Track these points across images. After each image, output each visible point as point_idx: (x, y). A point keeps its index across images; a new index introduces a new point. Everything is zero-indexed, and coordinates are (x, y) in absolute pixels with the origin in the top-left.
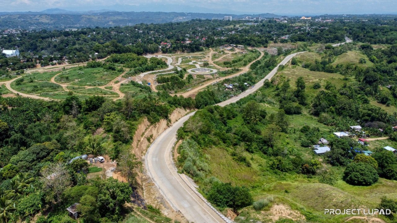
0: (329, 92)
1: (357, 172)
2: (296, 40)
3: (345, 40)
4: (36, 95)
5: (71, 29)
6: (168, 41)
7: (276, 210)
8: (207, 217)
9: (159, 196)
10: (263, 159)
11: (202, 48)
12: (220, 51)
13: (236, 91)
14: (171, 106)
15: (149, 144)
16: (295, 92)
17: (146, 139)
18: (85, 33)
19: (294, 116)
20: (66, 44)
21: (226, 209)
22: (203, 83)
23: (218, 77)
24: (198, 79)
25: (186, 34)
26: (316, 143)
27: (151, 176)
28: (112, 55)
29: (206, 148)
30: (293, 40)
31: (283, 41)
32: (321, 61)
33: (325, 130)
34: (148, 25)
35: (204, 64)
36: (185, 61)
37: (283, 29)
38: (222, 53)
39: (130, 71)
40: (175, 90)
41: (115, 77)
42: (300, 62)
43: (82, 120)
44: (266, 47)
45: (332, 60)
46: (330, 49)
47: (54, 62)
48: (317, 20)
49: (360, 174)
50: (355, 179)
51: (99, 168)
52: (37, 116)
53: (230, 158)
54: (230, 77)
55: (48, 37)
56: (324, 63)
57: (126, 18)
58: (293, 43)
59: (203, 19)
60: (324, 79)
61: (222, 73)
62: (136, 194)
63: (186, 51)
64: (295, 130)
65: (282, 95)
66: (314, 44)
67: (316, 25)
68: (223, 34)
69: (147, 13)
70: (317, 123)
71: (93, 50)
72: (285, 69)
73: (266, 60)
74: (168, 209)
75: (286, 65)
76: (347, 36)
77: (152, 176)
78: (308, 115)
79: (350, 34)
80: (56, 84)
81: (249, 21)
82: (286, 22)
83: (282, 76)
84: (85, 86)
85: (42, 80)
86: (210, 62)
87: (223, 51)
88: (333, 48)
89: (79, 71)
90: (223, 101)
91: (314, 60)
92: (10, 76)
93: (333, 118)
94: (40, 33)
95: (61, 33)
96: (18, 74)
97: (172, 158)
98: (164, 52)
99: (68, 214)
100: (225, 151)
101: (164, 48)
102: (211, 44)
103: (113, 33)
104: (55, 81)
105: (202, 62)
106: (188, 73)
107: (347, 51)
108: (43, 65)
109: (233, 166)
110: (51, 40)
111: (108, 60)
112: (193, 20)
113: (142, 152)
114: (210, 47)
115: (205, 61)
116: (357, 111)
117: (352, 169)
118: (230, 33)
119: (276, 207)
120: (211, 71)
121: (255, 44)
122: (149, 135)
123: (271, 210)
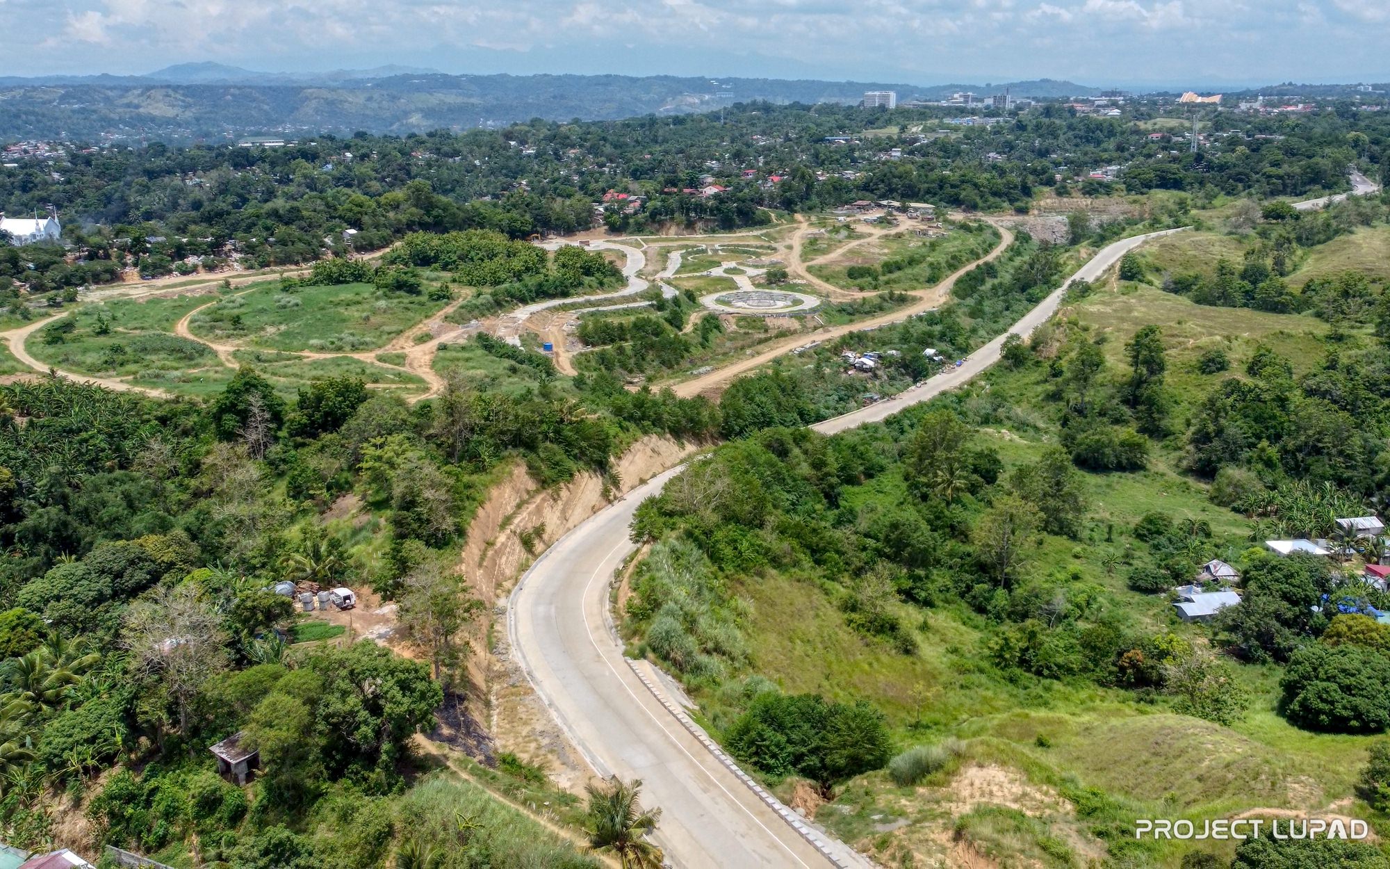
0: (1261, 384)
1: (1328, 679)
2: (1148, 185)
3: (1348, 182)
4: (118, 379)
5: (258, 140)
6: (634, 186)
7: (972, 784)
8: (713, 799)
9: (548, 728)
10: (970, 630)
11: (764, 212)
12: (838, 224)
13: (892, 378)
14: (621, 427)
15: (527, 560)
16: (1122, 385)
17: (517, 541)
18: (311, 156)
19: (1115, 477)
20: (239, 195)
21: (789, 780)
22: (760, 347)
23: (822, 326)
24: (742, 331)
25: (704, 160)
26: (1187, 576)
27: (523, 665)
28: (409, 236)
29: (742, 576)
30: (1137, 184)
31: (1092, 189)
32: (1242, 268)
33: (1235, 530)
34: (559, 126)
35: (769, 274)
36: (697, 261)
37: (1098, 143)
38: (844, 233)
39: (479, 295)
40: (650, 372)
41: (418, 318)
42: (1158, 270)
43: (282, 467)
44: (1023, 211)
45: (1288, 264)
46: (1283, 218)
47: (191, 260)
48: (1244, 106)
49: (1341, 687)
50: (1321, 706)
51: (334, 628)
52: (118, 449)
53: (835, 617)
54: (868, 325)
55: (170, 172)
56: (1253, 275)
57: (473, 100)
58: (1133, 196)
59: (781, 101)
60: (1246, 335)
61: (839, 311)
62: (464, 715)
63: (700, 225)
64: (1110, 527)
65: (1073, 396)
66: (1221, 199)
67: (1234, 127)
68: (854, 160)
69: (559, 78)
70: (1207, 504)
71: (340, 217)
72: (1093, 297)
73: (1018, 261)
74: (574, 768)
75: (1097, 280)
76: (1359, 170)
77: (527, 664)
78: (1173, 476)
79: (1373, 159)
80: (192, 342)
81: (962, 112)
82: (1116, 112)
83: (1076, 324)
84: (302, 350)
85: (142, 328)
86: (796, 266)
87: (847, 227)
88: (1297, 217)
89: (284, 295)
90: (833, 415)
91: (1215, 264)
92: (26, 309)
93: (1273, 487)
94: (140, 155)
95: (223, 155)
96: (54, 304)
97: (608, 606)
98: (616, 228)
99: (214, 768)
100: (816, 591)
101: (614, 212)
102: (802, 199)
103: (421, 156)
104: (191, 330)
105: (763, 267)
106: (705, 308)
107: (1354, 228)
108: (152, 271)
109: (843, 648)
110: (183, 180)
111: (395, 255)
112: (738, 106)
113: (499, 585)
114: (797, 208)
115: (773, 264)
116: (1369, 462)
117: (1309, 669)
118: (884, 157)
119: (972, 772)
120: (797, 302)
121: (978, 200)
122: (530, 525)
123: (954, 784)
